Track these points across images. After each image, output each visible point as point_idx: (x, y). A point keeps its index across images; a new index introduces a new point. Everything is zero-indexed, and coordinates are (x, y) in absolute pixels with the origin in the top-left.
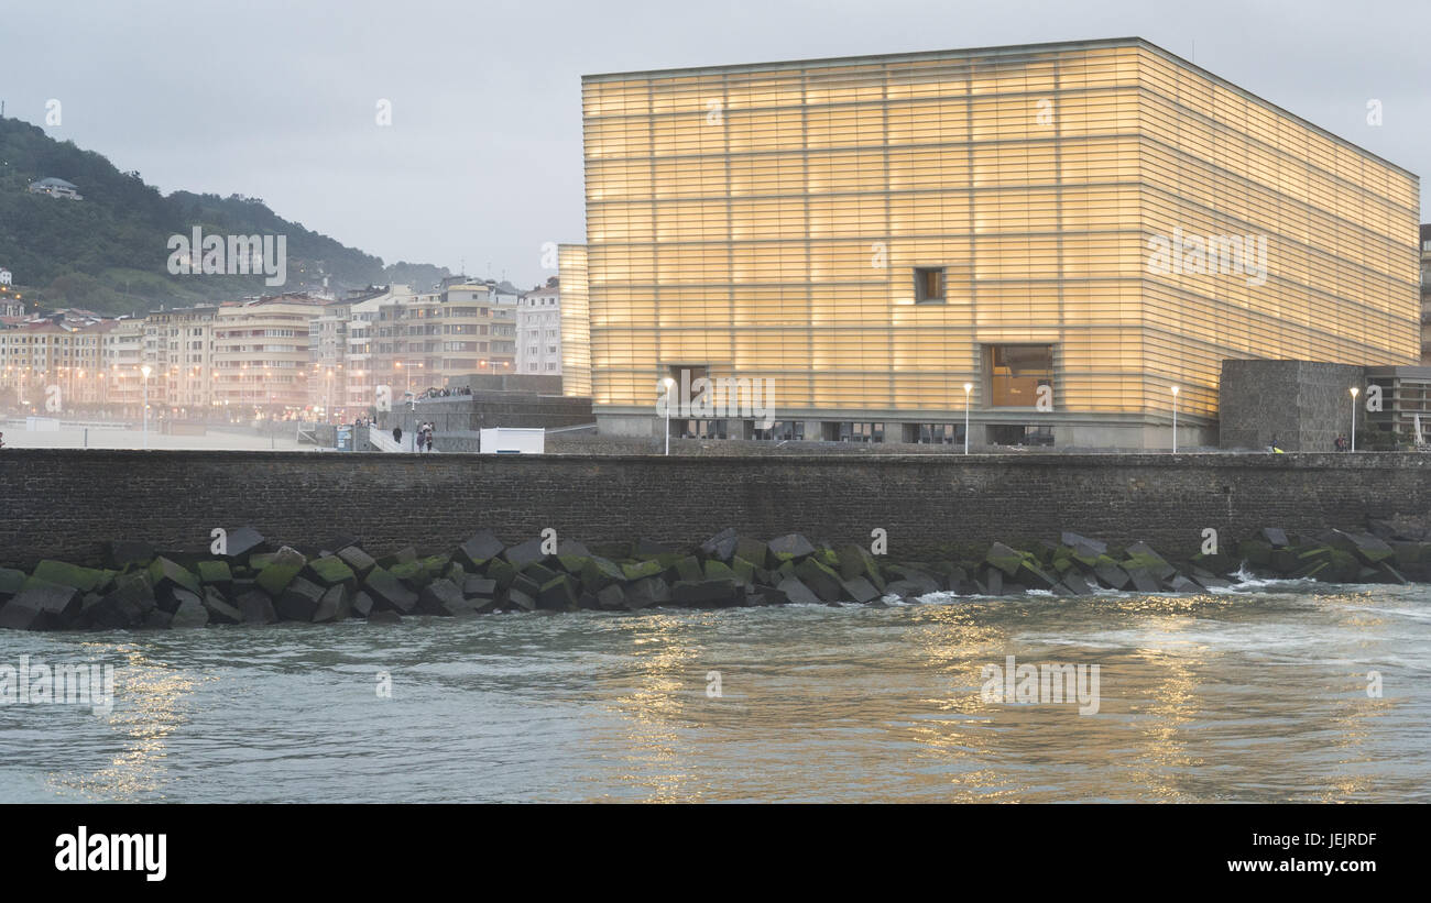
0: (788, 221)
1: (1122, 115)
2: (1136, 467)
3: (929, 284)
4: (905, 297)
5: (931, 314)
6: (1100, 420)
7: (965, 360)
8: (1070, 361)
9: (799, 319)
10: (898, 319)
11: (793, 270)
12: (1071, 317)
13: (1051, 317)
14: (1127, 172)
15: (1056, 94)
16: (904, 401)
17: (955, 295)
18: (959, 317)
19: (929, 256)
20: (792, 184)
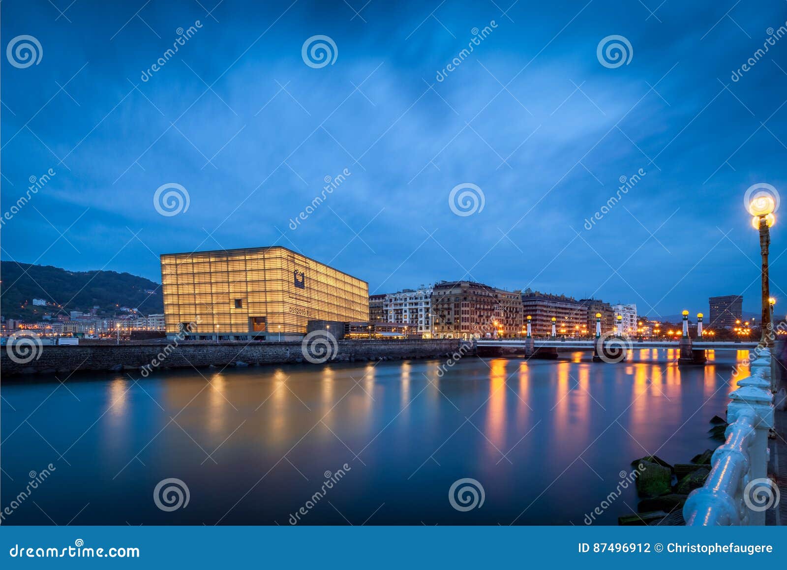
0: (207, 289)
1: (278, 264)
2: (261, 345)
3: (238, 303)
4: (233, 306)
5: (239, 310)
6: (276, 334)
7: (246, 321)
8: (269, 321)
9: (210, 312)
10: (232, 311)
11: (208, 299)
12: (269, 310)
13: (264, 311)
14: (279, 277)
15: (264, 259)
16: (234, 330)
17: (244, 306)
18: (245, 311)
19: (238, 296)
20: (208, 280)
